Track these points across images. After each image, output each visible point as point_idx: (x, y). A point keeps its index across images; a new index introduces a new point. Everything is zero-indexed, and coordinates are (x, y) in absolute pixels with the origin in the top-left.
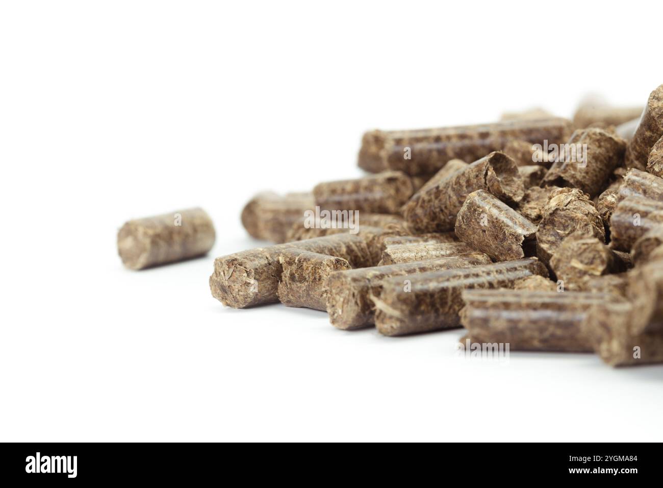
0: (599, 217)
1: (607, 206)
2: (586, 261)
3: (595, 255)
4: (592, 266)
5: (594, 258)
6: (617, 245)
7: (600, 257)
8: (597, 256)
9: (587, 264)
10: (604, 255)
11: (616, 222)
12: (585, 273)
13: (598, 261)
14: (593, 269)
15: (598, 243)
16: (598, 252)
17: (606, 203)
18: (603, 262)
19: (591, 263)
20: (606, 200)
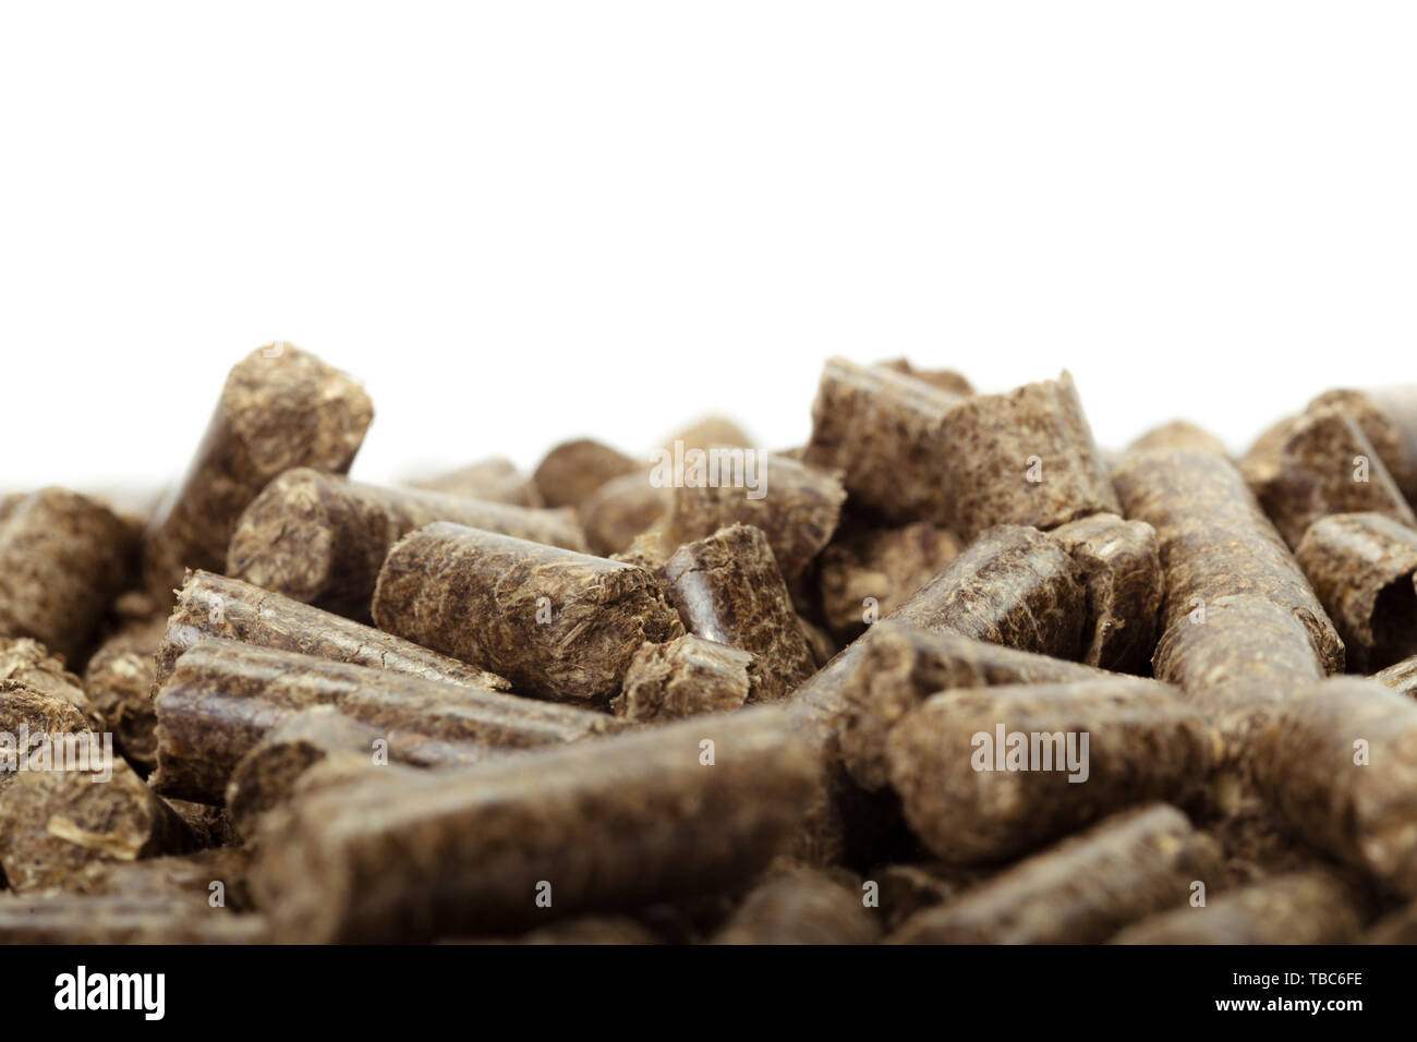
0: (98, 716)
1: (114, 689)
2: (93, 821)
3: (116, 804)
4: (111, 836)
5: (115, 812)
6: (173, 780)
7: (134, 807)
8: (124, 806)
9: (96, 829)
10: (143, 803)
11: (173, 710)
12: (91, 855)
13: (127, 821)
14: (115, 843)
15: (123, 771)
16: (127, 793)
17: (112, 681)
18: (140, 823)
19: (109, 826)
20: (111, 672)
